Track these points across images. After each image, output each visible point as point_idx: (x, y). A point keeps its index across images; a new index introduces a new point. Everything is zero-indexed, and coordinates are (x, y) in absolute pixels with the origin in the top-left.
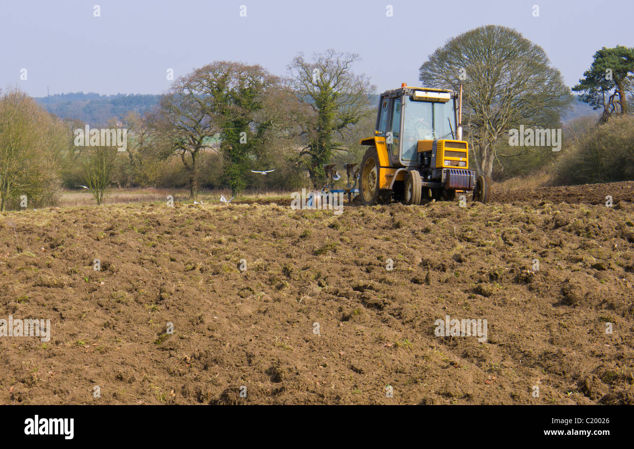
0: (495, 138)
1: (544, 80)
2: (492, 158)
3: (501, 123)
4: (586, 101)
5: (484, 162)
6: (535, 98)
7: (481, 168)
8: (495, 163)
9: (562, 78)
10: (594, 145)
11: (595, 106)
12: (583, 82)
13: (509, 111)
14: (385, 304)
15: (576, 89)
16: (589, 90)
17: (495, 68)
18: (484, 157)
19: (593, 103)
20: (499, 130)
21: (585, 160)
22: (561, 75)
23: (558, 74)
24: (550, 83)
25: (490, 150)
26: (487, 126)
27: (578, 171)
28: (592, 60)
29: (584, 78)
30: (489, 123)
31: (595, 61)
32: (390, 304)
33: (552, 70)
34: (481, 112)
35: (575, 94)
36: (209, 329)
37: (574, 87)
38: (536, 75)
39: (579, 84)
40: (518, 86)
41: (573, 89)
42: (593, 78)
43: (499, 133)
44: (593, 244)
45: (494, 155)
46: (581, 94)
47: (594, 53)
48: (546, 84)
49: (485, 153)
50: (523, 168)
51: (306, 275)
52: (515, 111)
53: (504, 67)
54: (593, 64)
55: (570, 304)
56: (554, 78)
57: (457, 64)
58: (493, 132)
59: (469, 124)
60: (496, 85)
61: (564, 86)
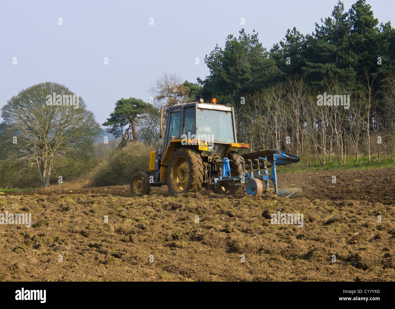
0: (52, 156)
1: (83, 118)
2: (50, 168)
3: (57, 145)
4: (111, 132)
5: (45, 171)
6: (77, 129)
7: (42, 175)
8: (52, 171)
9: (95, 117)
10: (119, 160)
11: (117, 136)
12: (109, 120)
13: (61, 138)
14: (121, 254)
15: (105, 124)
16: (113, 125)
17: (52, 110)
18: (45, 168)
19: (115, 134)
20: (55, 151)
21: (113, 170)
22: (94, 115)
23: (92, 114)
24: (86, 120)
25: (49, 163)
26: (47, 147)
27: (109, 177)
28: (115, 106)
29: (110, 117)
30: (48, 146)
31: (117, 107)
32: (124, 255)
33: (88, 112)
34: (43, 139)
35: (104, 128)
36: (27, 272)
37: (104, 123)
38: (78, 115)
39: (107, 121)
40: (66, 122)
41: (103, 125)
42: (115, 118)
43: (55, 152)
44: (211, 218)
45: (52, 167)
46: (108, 128)
47: (116, 102)
48: (84, 121)
49: (45, 166)
50: (69, 175)
51: (47, 239)
52: (65, 138)
53: (57, 110)
54: (115, 109)
55: (236, 252)
56: (90, 117)
57: (26, 107)
58: (50, 152)
59: (35, 147)
60: (52, 121)
61: (96, 122)
